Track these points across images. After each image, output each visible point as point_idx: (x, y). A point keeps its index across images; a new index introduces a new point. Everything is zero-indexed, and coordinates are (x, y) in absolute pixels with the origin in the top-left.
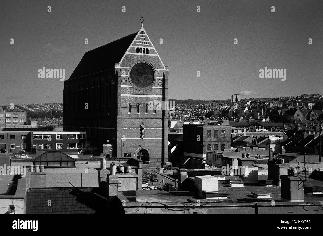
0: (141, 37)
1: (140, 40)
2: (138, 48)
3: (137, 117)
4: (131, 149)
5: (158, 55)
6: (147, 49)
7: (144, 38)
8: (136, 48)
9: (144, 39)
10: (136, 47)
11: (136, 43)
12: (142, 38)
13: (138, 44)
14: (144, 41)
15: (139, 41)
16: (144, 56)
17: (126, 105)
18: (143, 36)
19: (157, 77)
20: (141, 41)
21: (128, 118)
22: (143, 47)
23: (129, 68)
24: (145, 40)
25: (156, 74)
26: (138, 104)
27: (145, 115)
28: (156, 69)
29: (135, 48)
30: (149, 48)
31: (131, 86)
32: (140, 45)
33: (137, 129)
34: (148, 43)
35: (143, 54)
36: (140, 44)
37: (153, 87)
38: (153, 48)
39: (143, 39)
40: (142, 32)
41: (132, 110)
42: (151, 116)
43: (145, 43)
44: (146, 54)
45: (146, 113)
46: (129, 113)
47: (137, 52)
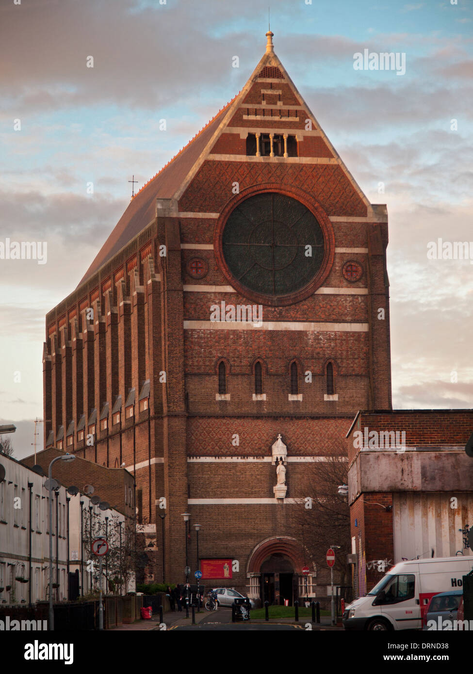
0: (263, 91)
1: (260, 103)
2: (251, 137)
3: (255, 412)
4: (232, 544)
6: (291, 139)
7: (280, 92)
8: (244, 136)
9: (279, 98)
10: (243, 133)
11: (245, 117)
12: (270, 96)
13: (252, 117)
14: (280, 105)
15: (257, 106)
17: (208, 363)
18: (271, 86)
19: (339, 250)
20: (264, 105)
21: (217, 417)
22: (272, 132)
23: (215, 215)
24: (284, 104)
25: (336, 238)
26: (259, 358)
27: (289, 403)
28: (334, 219)
29: (238, 135)
30: (298, 133)
31: (229, 289)
32: (261, 121)
33: (256, 460)
34: (296, 113)
35: (273, 159)
36: (258, 118)
37: (323, 291)
39: (272, 100)
40: (270, 72)
41: (231, 382)
42: (316, 410)
43: (281, 113)
44: (286, 158)
45: (292, 398)
46: (219, 397)
47: (251, 152)
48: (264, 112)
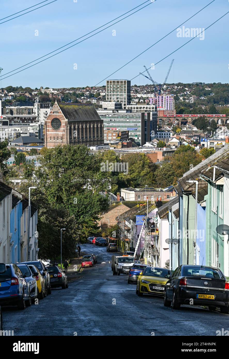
2: (54, 112)
3: (54, 142)
5: (63, 114)
6: (58, 112)
10: (53, 111)
14: (57, 108)
16: (57, 115)
17: (49, 137)
18: (56, 106)
21: (50, 143)
22: (56, 111)
23: (50, 121)
25: (62, 123)
26: (54, 136)
30: (59, 111)
31: (51, 129)
35: (56, 114)
37: (61, 129)
38: (61, 111)
40: (56, 104)
41: (52, 139)
42: (60, 142)
43: (57, 109)
44: (57, 114)
45: (58, 141)
46: (50, 140)
47: (54, 113)
48: (55, 109)
